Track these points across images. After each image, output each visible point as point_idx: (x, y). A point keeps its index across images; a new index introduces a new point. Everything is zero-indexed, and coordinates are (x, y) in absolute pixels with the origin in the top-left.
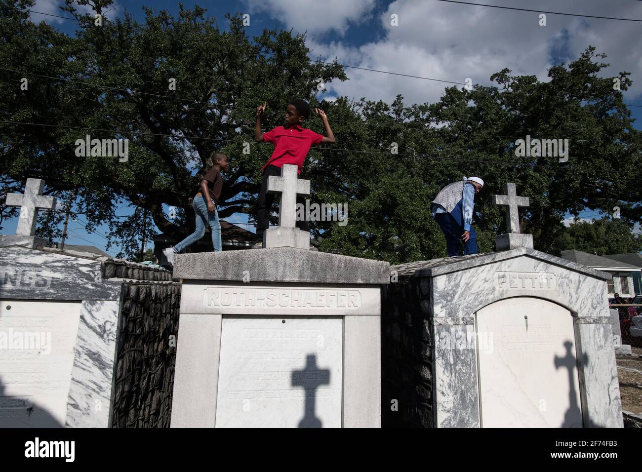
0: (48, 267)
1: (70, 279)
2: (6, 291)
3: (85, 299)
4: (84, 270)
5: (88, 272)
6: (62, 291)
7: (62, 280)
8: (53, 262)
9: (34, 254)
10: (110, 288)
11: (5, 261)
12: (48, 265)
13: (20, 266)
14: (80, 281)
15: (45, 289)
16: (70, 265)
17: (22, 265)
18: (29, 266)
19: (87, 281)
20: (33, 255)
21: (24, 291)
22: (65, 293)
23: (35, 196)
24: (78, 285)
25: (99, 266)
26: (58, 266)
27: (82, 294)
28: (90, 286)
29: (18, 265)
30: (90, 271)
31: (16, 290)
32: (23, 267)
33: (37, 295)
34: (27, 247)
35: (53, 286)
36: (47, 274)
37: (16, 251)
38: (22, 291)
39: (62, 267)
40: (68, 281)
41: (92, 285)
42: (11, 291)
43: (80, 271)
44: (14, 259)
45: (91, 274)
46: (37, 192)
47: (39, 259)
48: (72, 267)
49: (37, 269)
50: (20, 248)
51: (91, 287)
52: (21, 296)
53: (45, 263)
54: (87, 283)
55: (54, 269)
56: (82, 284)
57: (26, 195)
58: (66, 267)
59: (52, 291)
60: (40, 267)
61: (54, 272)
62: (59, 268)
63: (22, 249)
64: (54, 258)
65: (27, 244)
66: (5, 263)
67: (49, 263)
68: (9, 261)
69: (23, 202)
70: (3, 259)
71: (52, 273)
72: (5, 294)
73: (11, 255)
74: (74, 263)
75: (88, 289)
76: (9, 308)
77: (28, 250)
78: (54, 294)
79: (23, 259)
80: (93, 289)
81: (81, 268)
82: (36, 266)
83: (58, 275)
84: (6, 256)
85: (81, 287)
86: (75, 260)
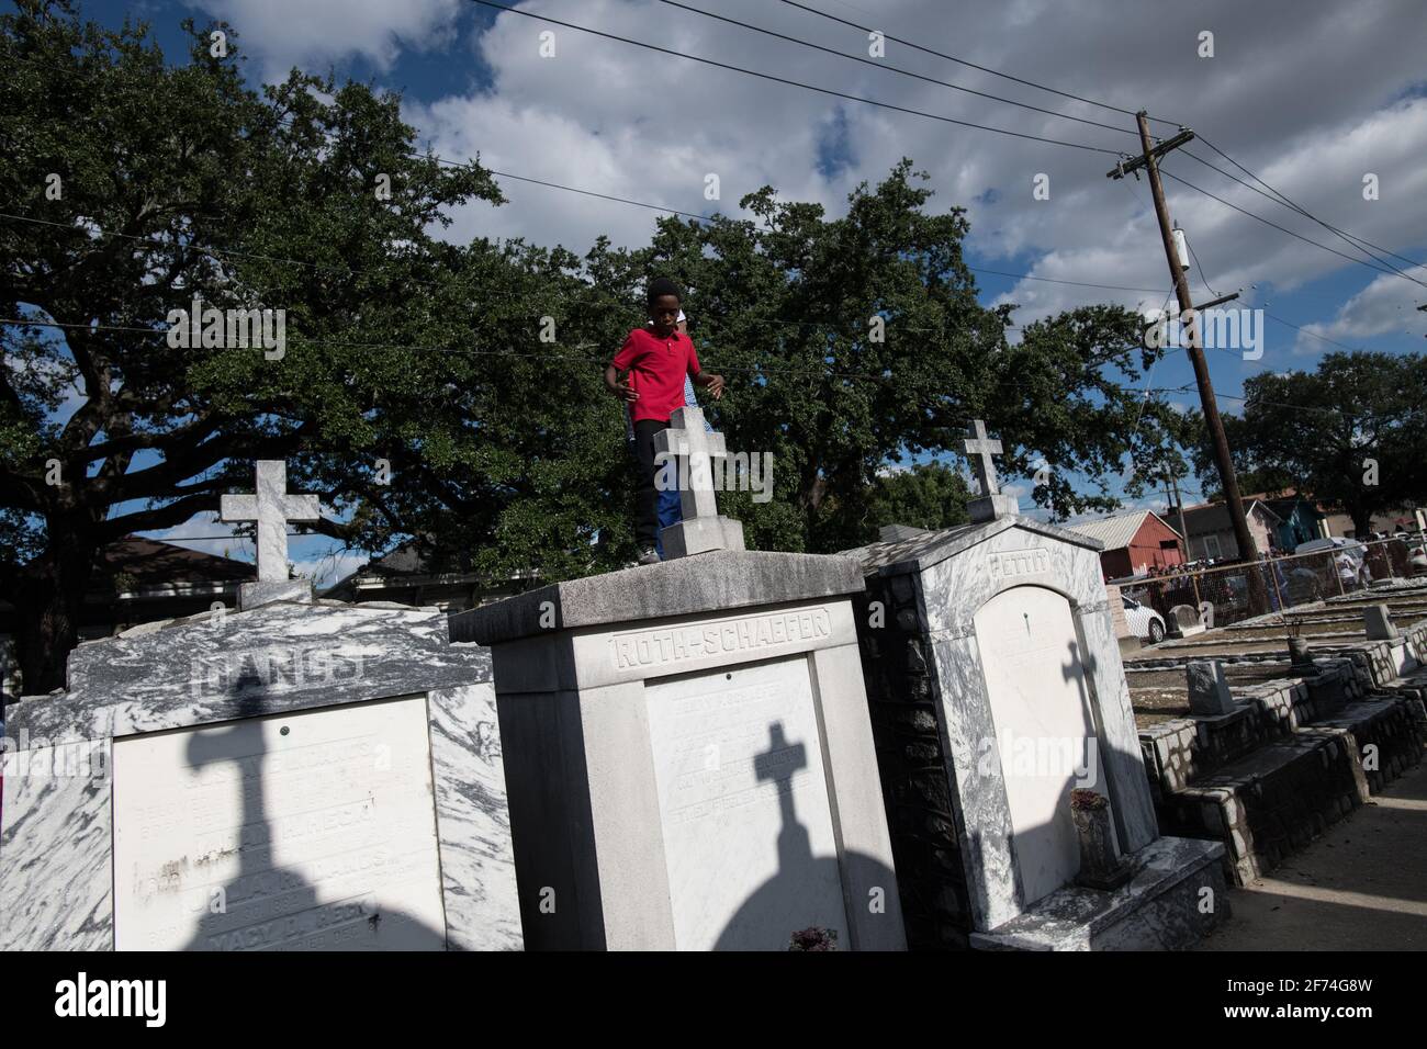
0: (350, 636)
1: (398, 655)
2: (280, 697)
3: (434, 688)
4: (420, 632)
5: (428, 636)
6: (388, 679)
7: (383, 658)
8: (359, 625)
9: (319, 614)
10: (473, 660)
11: (263, 636)
12: (350, 632)
13: (295, 643)
14: (416, 655)
15: (356, 682)
16: (391, 627)
17: (298, 639)
18: (313, 641)
19: (429, 653)
20: (317, 617)
21: (317, 691)
22: (394, 683)
23: (281, 496)
24: (415, 662)
25: (446, 622)
26: (370, 633)
27: (425, 680)
28: (436, 662)
29: (291, 640)
30: (431, 633)
31: (298, 692)
32: (302, 644)
33: (343, 695)
34: (301, 601)
35: (368, 673)
36: (352, 651)
37: (280, 613)
38: (310, 692)
39: (376, 633)
40: (395, 658)
41: (441, 659)
42: (290, 696)
43: (413, 637)
44: (281, 630)
45: (434, 638)
46: (283, 488)
47: (331, 624)
48: (397, 629)
49: (330, 643)
50: (287, 606)
51: (439, 664)
52: (313, 703)
53: (344, 630)
54: (431, 657)
55: (362, 638)
56: (422, 660)
57: (262, 496)
58: (386, 632)
59: (368, 683)
60: (337, 638)
61: (366, 644)
62: (372, 636)
63: (292, 607)
64: (360, 618)
65: (301, 597)
66: (261, 640)
67: (351, 627)
68: (271, 636)
69: (260, 512)
70: (257, 633)
71: (361, 647)
72: (279, 702)
73: (273, 623)
74: (399, 621)
75: (433, 668)
76: (285, 731)
77: (305, 608)
78: (374, 687)
79: (298, 628)
80: (443, 667)
81: (414, 631)
82: (327, 638)
83: (374, 650)
84: (262, 626)
85: (420, 667)
86: (400, 615)
